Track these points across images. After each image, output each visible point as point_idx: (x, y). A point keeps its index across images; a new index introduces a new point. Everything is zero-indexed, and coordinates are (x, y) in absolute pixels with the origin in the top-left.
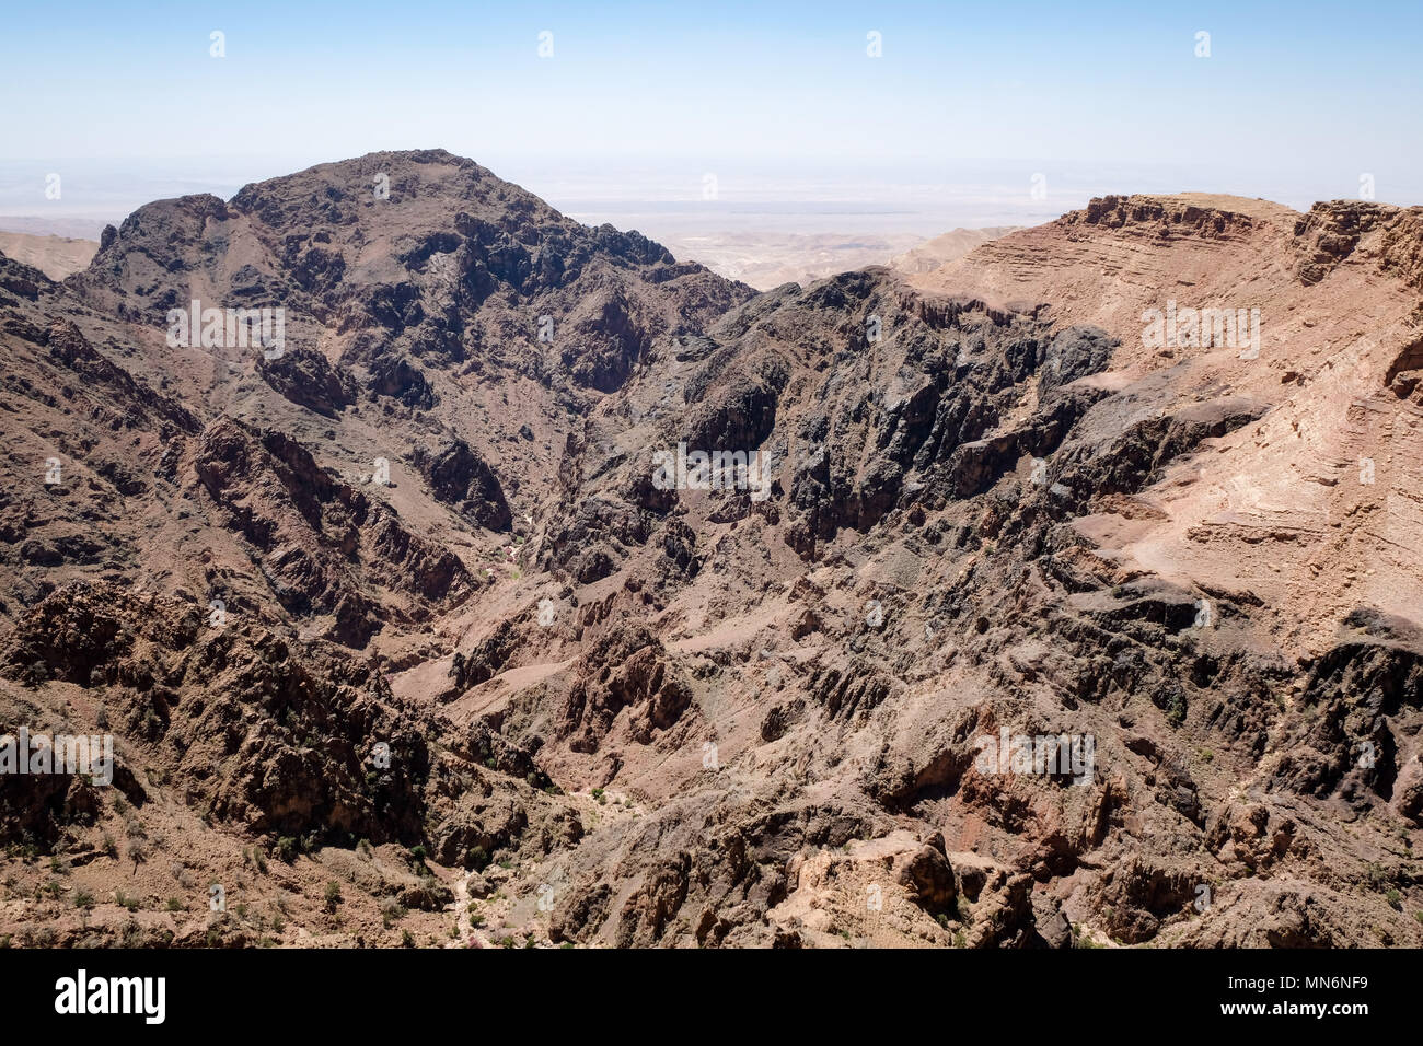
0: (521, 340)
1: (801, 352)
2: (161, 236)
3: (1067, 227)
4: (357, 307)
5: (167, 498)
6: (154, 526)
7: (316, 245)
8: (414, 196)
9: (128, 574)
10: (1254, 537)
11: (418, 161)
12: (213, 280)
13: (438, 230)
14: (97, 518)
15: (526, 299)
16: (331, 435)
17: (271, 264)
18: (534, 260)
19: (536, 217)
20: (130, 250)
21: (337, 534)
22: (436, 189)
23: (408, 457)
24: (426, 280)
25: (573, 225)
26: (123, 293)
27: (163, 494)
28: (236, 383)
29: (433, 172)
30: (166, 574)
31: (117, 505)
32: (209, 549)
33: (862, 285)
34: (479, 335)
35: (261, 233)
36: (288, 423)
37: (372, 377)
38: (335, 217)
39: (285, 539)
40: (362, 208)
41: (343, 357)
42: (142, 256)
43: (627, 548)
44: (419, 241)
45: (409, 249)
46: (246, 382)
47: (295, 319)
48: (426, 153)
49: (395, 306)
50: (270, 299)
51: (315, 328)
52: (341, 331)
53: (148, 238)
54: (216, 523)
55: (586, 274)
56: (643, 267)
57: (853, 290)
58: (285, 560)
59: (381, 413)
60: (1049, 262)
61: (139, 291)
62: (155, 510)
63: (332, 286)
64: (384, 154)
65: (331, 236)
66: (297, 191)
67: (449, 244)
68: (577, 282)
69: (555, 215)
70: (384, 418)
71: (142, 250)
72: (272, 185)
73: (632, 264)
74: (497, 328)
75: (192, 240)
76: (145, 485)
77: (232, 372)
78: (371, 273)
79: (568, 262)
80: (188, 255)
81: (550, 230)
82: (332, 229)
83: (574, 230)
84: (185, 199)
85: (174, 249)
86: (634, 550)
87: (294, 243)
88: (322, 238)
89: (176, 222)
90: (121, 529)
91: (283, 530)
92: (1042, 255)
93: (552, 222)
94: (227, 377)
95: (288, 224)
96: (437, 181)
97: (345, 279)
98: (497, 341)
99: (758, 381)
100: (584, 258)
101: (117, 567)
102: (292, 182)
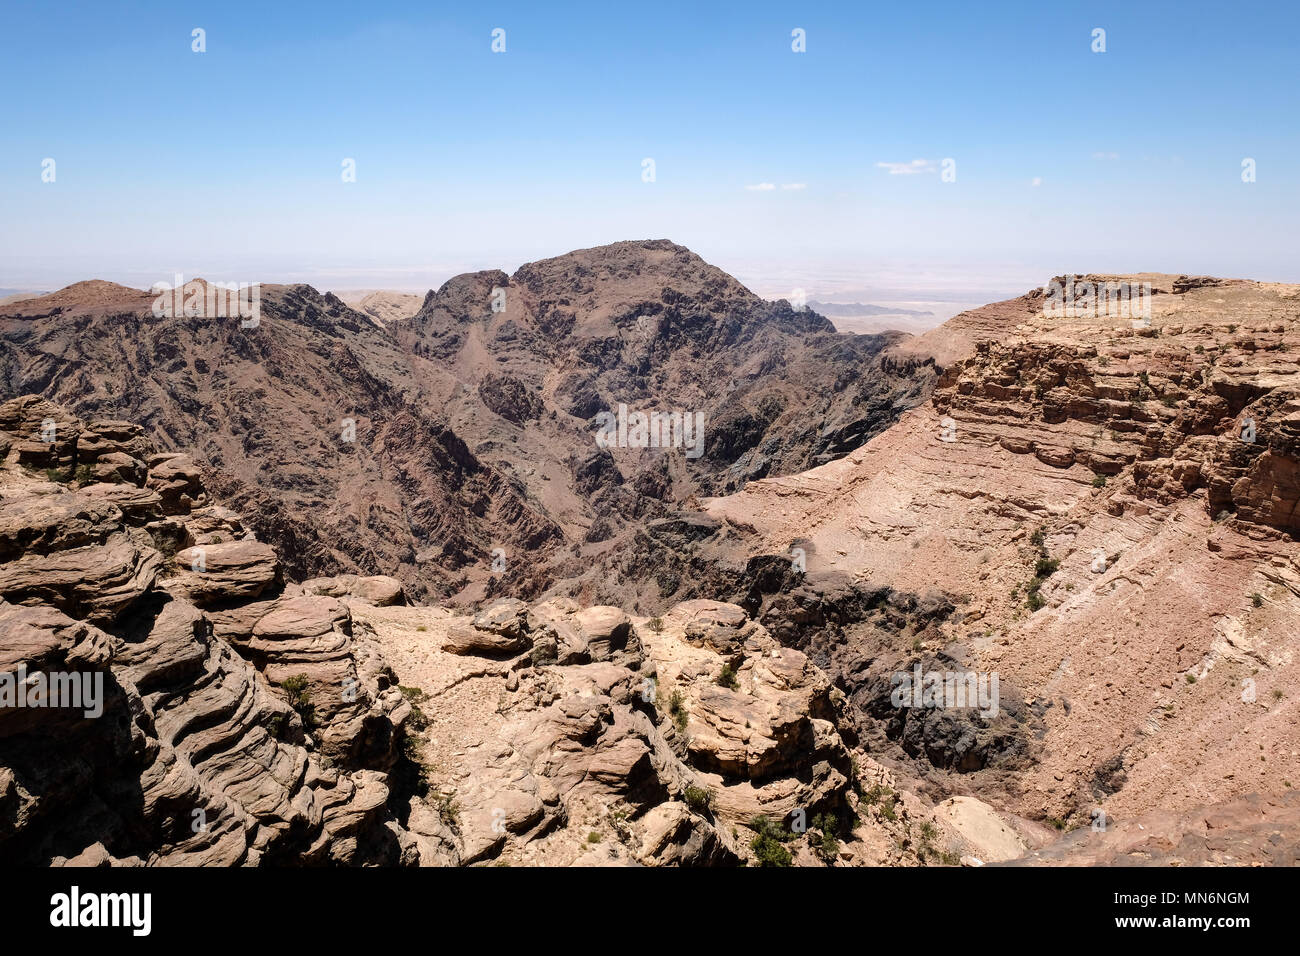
0: (693, 386)
1: (804, 393)
2: (459, 299)
3: (1030, 301)
4: (574, 354)
5: (363, 459)
6: (351, 475)
7: (559, 307)
8: (638, 274)
9: (328, 502)
10: (784, 493)
11: (647, 247)
12: (485, 330)
13: (648, 299)
14: (319, 465)
15: (707, 355)
16: (515, 439)
17: (527, 321)
18: (718, 325)
19: (726, 292)
20: (438, 307)
21: (472, 498)
22: (654, 269)
23: (566, 461)
24: (631, 336)
25: (755, 300)
26: (423, 336)
27: (362, 456)
28: (465, 399)
29: (657, 256)
30: (348, 505)
31: (335, 459)
32: (376, 493)
33: (874, 345)
34: (662, 380)
35: (526, 299)
36: (486, 427)
37: (574, 405)
38: (577, 287)
39: (424, 493)
40: (599, 282)
41: (558, 389)
42: (444, 311)
43: (625, 522)
44: (632, 307)
45: (624, 312)
46: (471, 398)
47: (532, 360)
48: (654, 242)
49: (602, 353)
50: (519, 345)
51: (546, 367)
52: (562, 370)
53: (451, 299)
54: (387, 478)
55: (757, 338)
56: (807, 335)
57: (867, 348)
58: (418, 507)
59: (556, 427)
60: (1006, 329)
61: (435, 335)
62: (355, 465)
63: (564, 337)
64: (625, 242)
65: (571, 302)
66: (555, 269)
67: (655, 309)
68: (749, 343)
69: (743, 291)
70: (557, 432)
71: (445, 307)
72: (541, 265)
73: (798, 332)
74: (677, 376)
75: (479, 302)
76: (354, 449)
77: (465, 391)
78: (590, 330)
79: (745, 327)
80: (474, 311)
81: (735, 302)
82: (574, 297)
83: (754, 303)
84: (481, 273)
85: (465, 307)
86: (629, 524)
87: (545, 305)
88: (565, 302)
89: (471, 289)
90: (332, 474)
91: (424, 487)
92: (1002, 323)
93: (738, 296)
94: (461, 394)
95: (545, 292)
96: (656, 263)
97: (573, 334)
98: (676, 386)
99: (754, 411)
100: (758, 324)
101: (322, 497)
102: (555, 262)
